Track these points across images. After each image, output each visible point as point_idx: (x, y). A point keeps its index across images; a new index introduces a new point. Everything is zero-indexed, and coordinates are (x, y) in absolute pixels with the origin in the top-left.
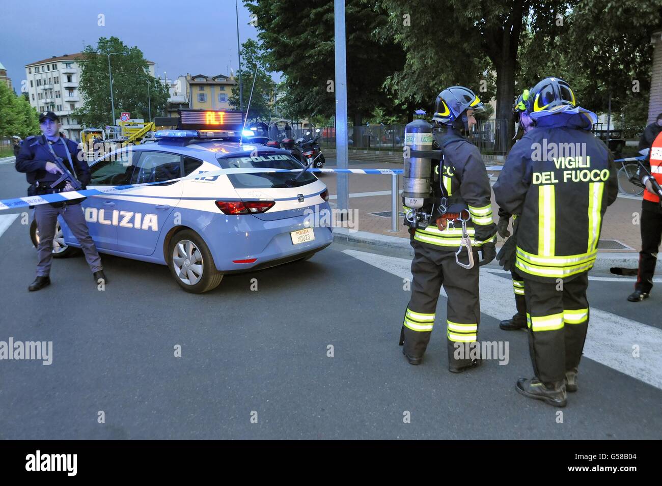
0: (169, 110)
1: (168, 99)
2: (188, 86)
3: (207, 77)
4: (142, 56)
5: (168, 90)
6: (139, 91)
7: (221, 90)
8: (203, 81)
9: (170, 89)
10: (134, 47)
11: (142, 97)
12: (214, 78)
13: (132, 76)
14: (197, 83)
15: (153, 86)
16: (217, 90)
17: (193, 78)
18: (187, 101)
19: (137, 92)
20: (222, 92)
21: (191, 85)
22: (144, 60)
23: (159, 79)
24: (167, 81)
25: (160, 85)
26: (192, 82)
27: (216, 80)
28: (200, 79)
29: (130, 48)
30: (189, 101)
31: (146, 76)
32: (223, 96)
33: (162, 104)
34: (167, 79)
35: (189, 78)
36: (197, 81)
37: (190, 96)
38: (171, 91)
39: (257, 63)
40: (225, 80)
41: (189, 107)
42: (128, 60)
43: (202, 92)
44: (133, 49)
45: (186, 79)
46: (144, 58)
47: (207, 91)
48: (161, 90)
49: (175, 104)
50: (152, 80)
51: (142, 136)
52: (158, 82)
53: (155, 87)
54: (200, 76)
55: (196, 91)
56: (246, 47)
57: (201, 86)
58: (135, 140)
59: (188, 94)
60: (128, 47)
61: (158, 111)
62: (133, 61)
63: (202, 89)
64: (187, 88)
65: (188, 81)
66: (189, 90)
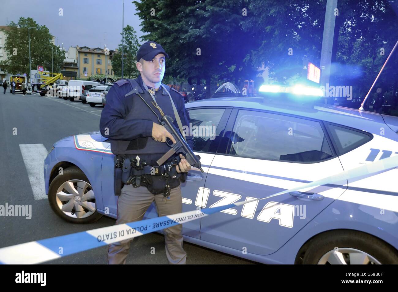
0: (65, 67)
1: (64, 60)
2: (78, 53)
3: (90, 48)
4: (48, 32)
5: (64, 54)
6: (45, 53)
7: (98, 57)
8: (87, 50)
9: (65, 54)
10: (43, 26)
11: (47, 57)
12: (94, 50)
13: (41, 44)
14: (83, 52)
15: (55, 51)
16: (96, 57)
17: (81, 48)
18: (76, 62)
19: (44, 54)
20: (99, 58)
21: (80, 52)
22: (50, 34)
23: (59, 47)
24: (63, 49)
25: (59, 51)
26: (80, 51)
27: (95, 51)
28: (85, 49)
29: (41, 26)
30: (77, 62)
31: (50, 44)
32: (99, 61)
33: (60, 63)
34: (63, 47)
35: (78, 48)
36: (83, 50)
37: (78, 59)
38: (66, 55)
39: (132, 41)
40: (101, 51)
41: (77, 66)
42: (39, 33)
43: (86, 57)
44: (43, 27)
45: (76, 48)
46: (49, 33)
47: (89, 57)
48: (60, 54)
49: (69, 63)
50: (54, 47)
51: (54, 82)
52: (58, 49)
53: (56, 52)
54: (85, 47)
55: (82, 57)
56: (125, 30)
57: (86, 53)
58: (49, 84)
59: (77, 58)
60: (39, 25)
61: (57, 67)
62: (42, 34)
63: (86, 55)
64: (76, 54)
65: (77, 50)
66: (78, 55)
